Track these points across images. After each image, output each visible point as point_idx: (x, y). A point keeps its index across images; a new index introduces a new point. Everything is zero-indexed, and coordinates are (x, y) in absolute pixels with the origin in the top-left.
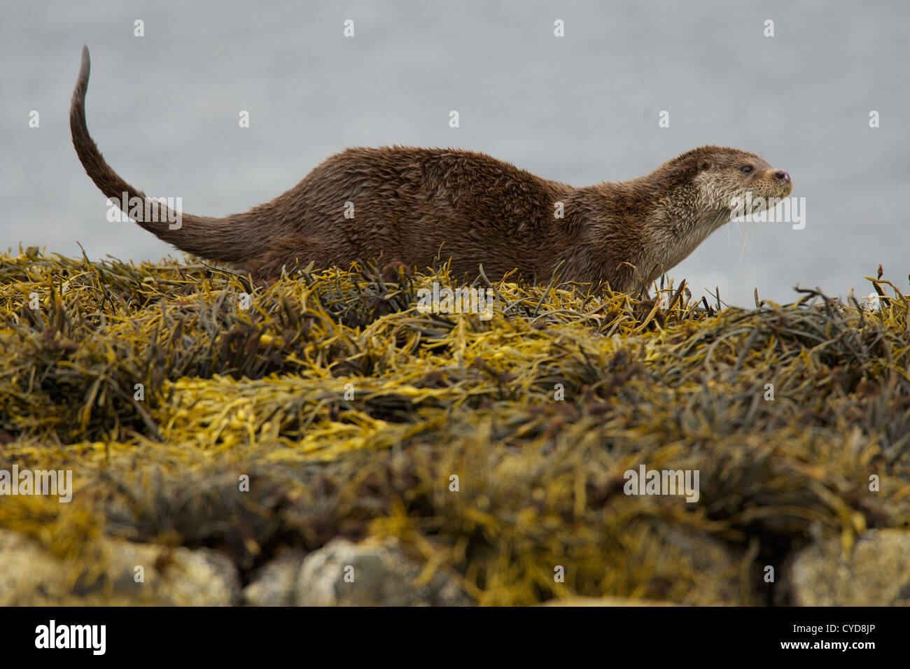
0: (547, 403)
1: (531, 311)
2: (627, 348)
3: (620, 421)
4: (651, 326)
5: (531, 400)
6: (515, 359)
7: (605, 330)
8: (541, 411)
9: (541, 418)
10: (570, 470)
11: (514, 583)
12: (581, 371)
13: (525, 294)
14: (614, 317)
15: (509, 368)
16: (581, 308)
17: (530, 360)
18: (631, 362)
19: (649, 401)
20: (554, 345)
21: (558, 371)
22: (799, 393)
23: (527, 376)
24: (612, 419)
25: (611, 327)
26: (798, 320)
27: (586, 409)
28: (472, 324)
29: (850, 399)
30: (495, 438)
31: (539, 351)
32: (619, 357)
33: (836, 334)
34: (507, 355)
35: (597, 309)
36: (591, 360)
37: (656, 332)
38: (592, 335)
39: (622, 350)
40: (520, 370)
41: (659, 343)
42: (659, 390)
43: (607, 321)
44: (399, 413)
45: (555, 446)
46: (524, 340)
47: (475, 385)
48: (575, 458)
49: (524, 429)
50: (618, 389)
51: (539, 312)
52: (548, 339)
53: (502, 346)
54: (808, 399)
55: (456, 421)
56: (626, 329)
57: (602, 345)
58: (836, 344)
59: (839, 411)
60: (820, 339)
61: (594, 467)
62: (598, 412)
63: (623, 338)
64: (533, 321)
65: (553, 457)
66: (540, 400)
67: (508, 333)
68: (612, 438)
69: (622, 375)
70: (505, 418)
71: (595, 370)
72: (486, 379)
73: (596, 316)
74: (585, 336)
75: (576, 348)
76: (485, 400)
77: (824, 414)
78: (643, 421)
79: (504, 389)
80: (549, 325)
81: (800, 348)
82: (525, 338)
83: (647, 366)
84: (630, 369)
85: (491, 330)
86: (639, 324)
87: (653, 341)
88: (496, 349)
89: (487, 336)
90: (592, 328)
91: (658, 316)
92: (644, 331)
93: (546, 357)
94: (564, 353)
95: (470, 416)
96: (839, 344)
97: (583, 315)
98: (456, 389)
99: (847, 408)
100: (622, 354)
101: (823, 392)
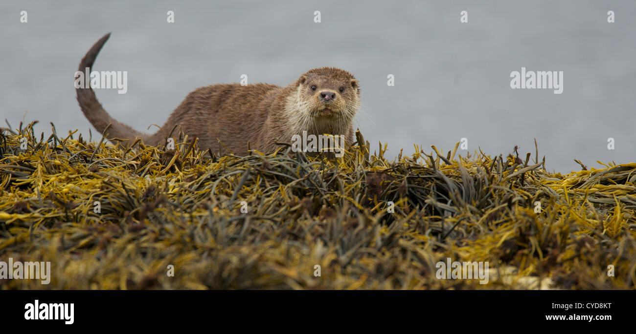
0: (100, 223)
1: (88, 159)
2: (156, 185)
3: (151, 236)
4: (172, 169)
5: (88, 222)
6: (77, 193)
7: (139, 172)
8: (96, 229)
9: (95, 234)
10: (116, 270)
12: (123, 201)
13: (83, 147)
14: (146, 163)
15: (73, 199)
16: (123, 156)
17: (87, 194)
18: (158, 194)
19: (172, 222)
20: (104, 182)
21: (107, 201)
22: (278, 217)
23: (85, 204)
24: (146, 234)
25: (144, 170)
26: (277, 165)
27: (127, 227)
28: (47, 169)
29: (314, 220)
30: (63, 248)
31: (94, 187)
32: (150, 191)
33: (304, 174)
34: (71, 190)
35: (134, 158)
36: (130, 193)
37: (176, 173)
38: (131, 175)
39: (152, 185)
40: (80, 200)
41: (178, 181)
42: (179, 214)
43: (142, 166)
45: (106, 253)
46: (83, 180)
47: (49, 211)
48: (119, 263)
49: (83, 242)
50: (149, 214)
51: (93, 160)
52: (100, 178)
53: (67, 184)
54: (284, 220)
55: (36, 237)
56: (155, 171)
57: (137, 183)
58: (304, 181)
59: (306, 229)
60: (294, 178)
61: (133, 269)
62: (135, 230)
63: (152, 178)
64: (89, 166)
65: (104, 261)
66: (95, 221)
67: (72, 174)
68: (146, 248)
69: (152, 204)
70: (70, 234)
71: (132, 201)
72: (57, 207)
73: (134, 162)
74: (126, 177)
75: (120, 185)
76: (56, 221)
77: (295, 231)
78: (167, 236)
79: (69, 214)
80: (100, 169)
81: (278, 184)
82: (83, 178)
83: (169, 198)
84: (157, 199)
85: (60, 172)
86: (164, 168)
87: (174, 180)
88: (64, 186)
89: (57, 176)
90: (131, 170)
91: (177, 162)
92: (167, 173)
93: (98, 191)
94: (111, 188)
95: (45, 233)
96: (306, 181)
97: (124, 161)
98: (36, 214)
99: (312, 227)
100: (152, 189)
101: (295, 215)
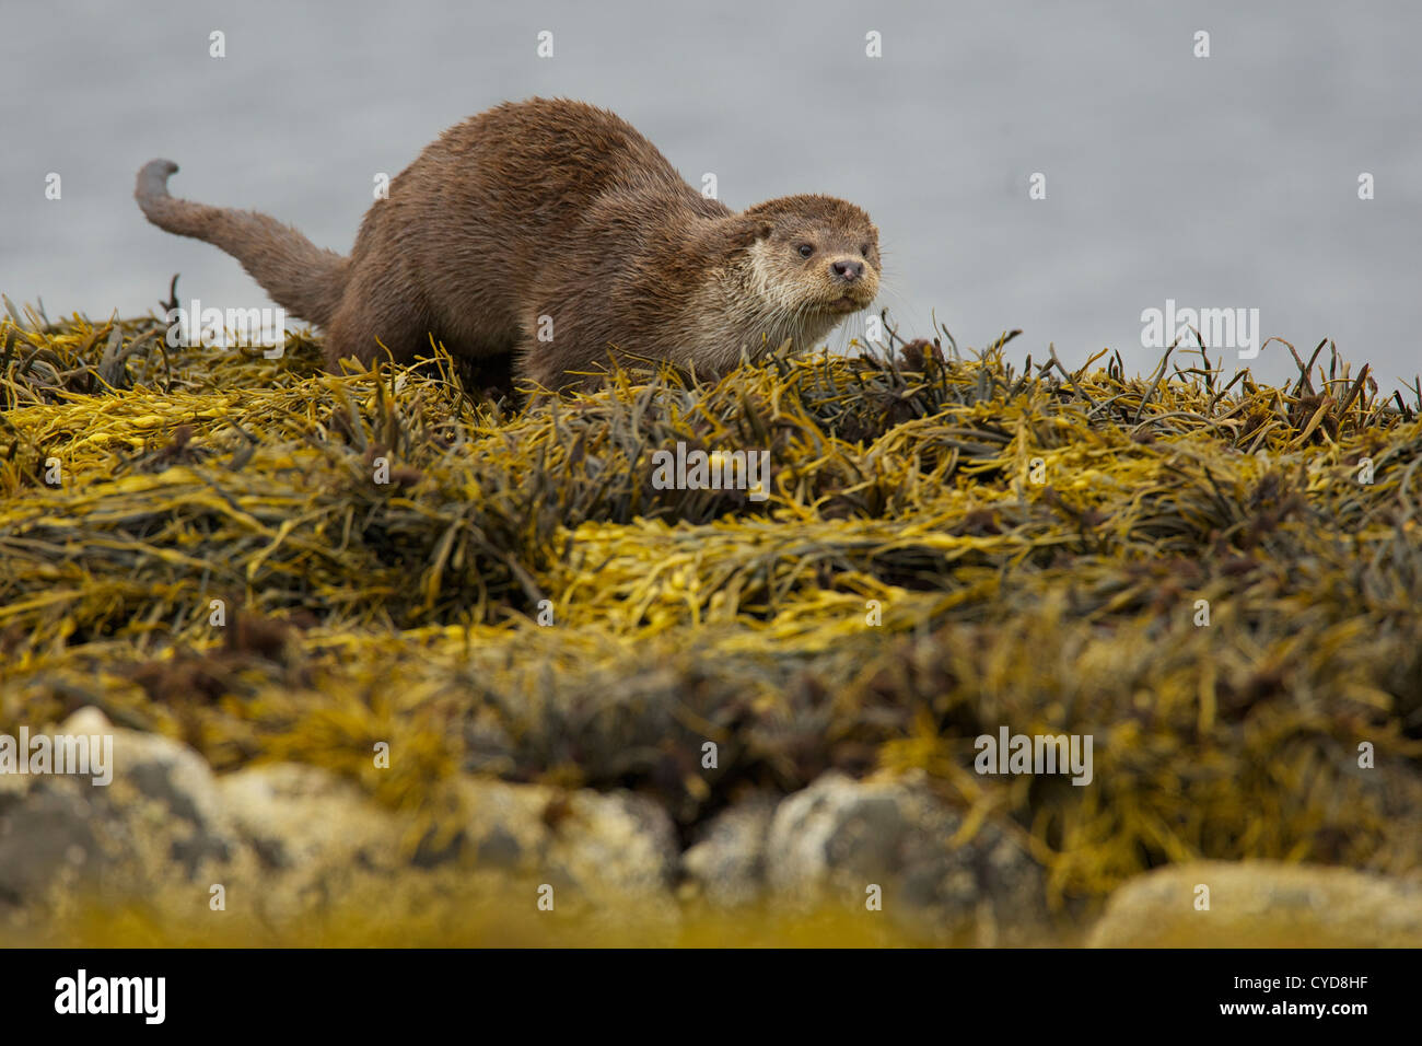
0: (1156, 558)
1: (1130, 414)
2: (1279, 472)
3: (1269, 585)
4: (1316, 437)
5: (1131, 554)
6: (1106, 489)
7: (1244, 444)
8: (1147, 571)
9: (1146, 581)
10: (1192, 662)
11: (1105, 840)
12: (1208, 507)
13: (1120, 388)
14: (1259, 423)
15: (1096, 503)
16: (1207, 409)
17: (1129, 492)
18: (1285, 494)
19: (1315, 554)
20: (1166, 466)
21: (1173, 508)
23: (1124, 516)
24: (1257, 582)
25: (1253, 439)
27: (1216, 566)
28: (1039, 436)
30: (1074, 614)
31: (1143, 476)
32: (1267, 486)
34: (1093, 484)
35: (1232, 412)
36: (1224, 490)
37: (1324, 446)
38: (1225, 450)
39: (1272, 473)
40: (1113, 507)
41: (1329, 463)
42: (1329, 537)
43: (1249, 429)
44: (925, 575)
45: (1168, 625)
46: (1120, 460)
47: (1043, 531)
48: (1199, 645)
49: (1120, 599)
50: (1265, 537)
51: (1142, 417)
52: (1158, 458)
53: (1085, 469)
55: (1015, 587)
56: (1278, 442)
57: (1240, 467)
61: (1229, 657)
62: (1234, 571)
63: (1273, 455)
64: (1133, 431)
65: (1165, 641)
66: (1145, 553)
67: (1095, 449)
68: (1258, 612)
69: (1273, 514)
70: (1090, 581)
71: (1228, 507)
72: (1061, 521)
73: (1232, 422)
74: (1214, 453)
75: (1201, 472)
76: (1060, 554)
78: (1304, 585)
79: (1089, 537)
80: (1157, 436)
82: (1120, 457)
83: (1310, 500)
84: (1284, 503)
85: (1068, 445)
86: (1298, 434)
87: (1319, 461)
88: (1076, 474)
89: (1062, 453)
90: (1224, 440)
91: (1326, 421)
92: (1305, 445)
93: (1153, 486)
94: (1181, 479)
95: (1034, 579)
97: (1211, 420)
98: (1015, 536)
100: (1272, 480)
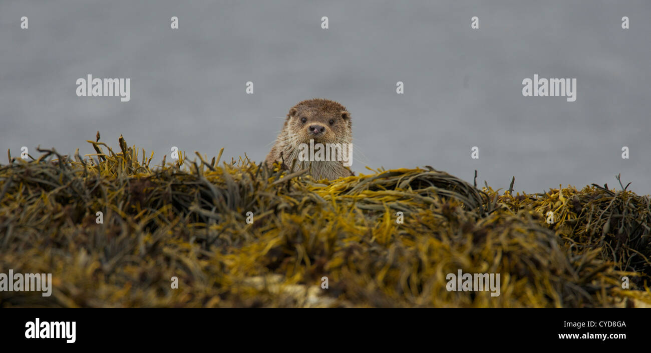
22: (41, 224)
26: (39, 172)
29: (77, 228)
33: (66, 181)
54: (47, 228)
58: (66, 188)
59: (69, 237)
60: (55, 185)
77: (59, 240)
81: (41, 192)
96: (69, 189)
99: (75, 235)
101: (58, 223)
